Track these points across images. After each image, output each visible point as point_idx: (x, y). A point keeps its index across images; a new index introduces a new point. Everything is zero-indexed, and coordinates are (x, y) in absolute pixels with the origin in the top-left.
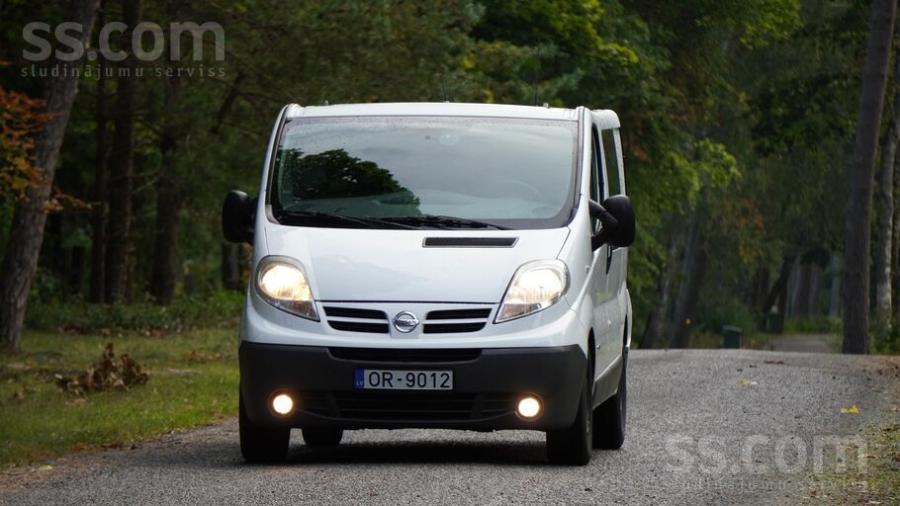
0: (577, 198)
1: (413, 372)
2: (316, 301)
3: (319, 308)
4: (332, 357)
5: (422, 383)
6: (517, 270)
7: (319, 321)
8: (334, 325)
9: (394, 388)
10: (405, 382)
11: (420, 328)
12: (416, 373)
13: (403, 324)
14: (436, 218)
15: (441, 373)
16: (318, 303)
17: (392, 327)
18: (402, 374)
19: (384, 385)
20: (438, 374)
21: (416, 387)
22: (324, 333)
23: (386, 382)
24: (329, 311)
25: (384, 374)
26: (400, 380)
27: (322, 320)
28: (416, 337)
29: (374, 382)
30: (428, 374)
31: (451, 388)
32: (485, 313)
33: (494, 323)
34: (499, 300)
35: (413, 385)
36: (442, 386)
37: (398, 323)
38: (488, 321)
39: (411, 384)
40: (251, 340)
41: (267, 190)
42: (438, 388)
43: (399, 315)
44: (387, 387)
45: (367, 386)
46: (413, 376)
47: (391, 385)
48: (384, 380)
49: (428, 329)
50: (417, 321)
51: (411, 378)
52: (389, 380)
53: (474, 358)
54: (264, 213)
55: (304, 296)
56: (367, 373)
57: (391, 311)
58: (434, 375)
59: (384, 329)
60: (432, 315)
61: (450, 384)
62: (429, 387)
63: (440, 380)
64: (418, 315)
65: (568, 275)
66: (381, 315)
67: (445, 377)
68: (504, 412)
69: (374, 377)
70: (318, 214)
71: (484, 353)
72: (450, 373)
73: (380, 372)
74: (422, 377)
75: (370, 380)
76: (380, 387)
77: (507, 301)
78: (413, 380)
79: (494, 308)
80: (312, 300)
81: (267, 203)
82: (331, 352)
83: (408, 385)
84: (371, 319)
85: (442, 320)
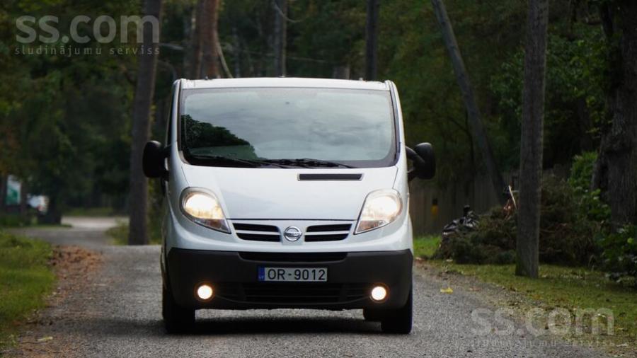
0: (398, 146)
1: (300, 269)
2: (227, 219)
3: (230, 225)
4: (241, 259)
5: (306, 277)
6: (367, 196)
7: (230, 233)
8: (241, 236)
9: (286, 280)
10: (293, 276)
11: (302, 238)
12: (302, 270)
13: (290, 235)
14: (302, 160)
15: (319, 269)
16: (229, 221)
17: (283, 237)
18: (292, 271)
19: (278, 278)
20: (317, 270)
21: (301, 280)
22: (234, 241)
23: (280, 276)
24: (237, 226)
25: (279, 270)
26: (290, 275)
27: (232, 232)
28: (300, 244)
29: (272, 276)
30: (310, 270)
31: (326, 280)
32: (347, 227)
33: (354, 234)
34: (357, 218)
35: (299, 278)
36: (320, 279)
37: (286, 234)
38: (350, 232)
39: (298, 277)
40: (179, 247)
41: (178, 141)
42: (317, 280)
43: (288, 229)
44: (281, 279)
45: (267, 279)
46: (299, 271)
47: (284, 279)
48: (279, 274)
49: (308, 239)
50: (300, 233)
51: (298, 273)
52: (282, 275)
53: (342, 259)
54: (178, 157)
55: (217, 216)
56: (267, 270)
57: (282, 226)
58: (314, 271)
59: (277, 239)
60: (310, 229)
61: (325, 277)
62: (311, 279)
63: (318, 275)
64: (301, 228)
65: (401, 200)
66: (275, 229)
67: (322, 272)
68: (362, 297)
69: (272, 273)
70: (218, 157)
71: (349, 255)
72: (326, 270)
73: (276, 269)
74: (306, 273)
75: (269, 275)
76: (276, 280)
77: (362, 219)
78: (299, 275)
79: (354, 223)
80: (224, 219)
81: (179, 150)
82: (241, 255)
83: (296, 278)
84: (268, 232)
85: (318, 232)
